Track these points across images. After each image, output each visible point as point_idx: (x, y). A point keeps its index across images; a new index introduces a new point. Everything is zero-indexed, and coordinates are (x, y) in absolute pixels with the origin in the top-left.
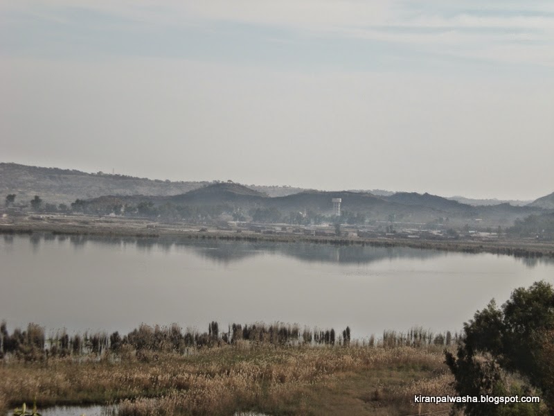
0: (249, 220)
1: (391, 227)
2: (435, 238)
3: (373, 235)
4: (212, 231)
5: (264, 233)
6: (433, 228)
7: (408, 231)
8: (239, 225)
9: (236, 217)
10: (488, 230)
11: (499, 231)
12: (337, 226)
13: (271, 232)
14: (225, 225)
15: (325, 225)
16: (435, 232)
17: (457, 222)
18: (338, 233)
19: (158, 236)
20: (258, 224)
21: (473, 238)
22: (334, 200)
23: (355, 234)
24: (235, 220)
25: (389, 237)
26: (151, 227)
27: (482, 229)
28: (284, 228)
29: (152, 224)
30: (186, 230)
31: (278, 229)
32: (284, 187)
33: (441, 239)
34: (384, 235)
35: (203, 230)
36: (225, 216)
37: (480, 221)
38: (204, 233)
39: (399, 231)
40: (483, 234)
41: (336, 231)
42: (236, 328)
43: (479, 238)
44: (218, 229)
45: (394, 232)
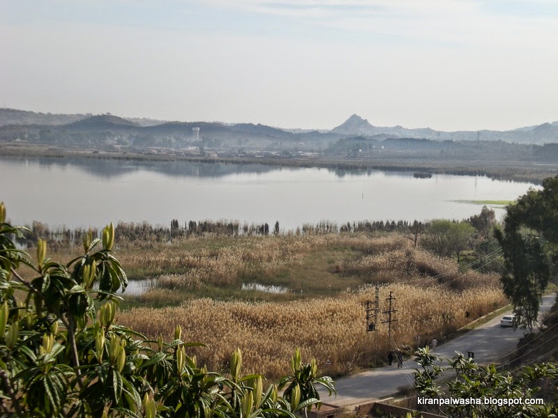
0: (130, 143)
1: (242, 149)
2: (274, 157)
3: (229, 156)
4: (102, 153)
5: (145, 154)
6: (272, 150)
7: (254, 152)
8: (122, 148)
9: (119, 142)
10: (312, 151)
11: (320, 151)
12: (202, 149)
13: (150, 154)
14: (111, 148)
15: (191, 148)
16: (274, 153)
17: (288, 145)
18: (203, 153)
19: (62, 157)
20: (137, 147)
21: (302, 157)
22: (193, 129)
23: (216, 155)
24: (118, 145)
25: (241, 157)
26: (52, 149)
27: (307, 149)
28: (159, 151)
29: (52, 147)
30: (82, 152)
31: (155, 152)
32: (144, 119)
33: (279, 158)
34: (237, 156)
35: (96, 152)
36: (109, 141)
37: (302, 144)
38: (96, 154)
39: (247, 152)
40: (308, 154)
41: (201, 152)
42: (192, 224)
43: (306, 156)
44: (107, 151)
45: (245, 153)
